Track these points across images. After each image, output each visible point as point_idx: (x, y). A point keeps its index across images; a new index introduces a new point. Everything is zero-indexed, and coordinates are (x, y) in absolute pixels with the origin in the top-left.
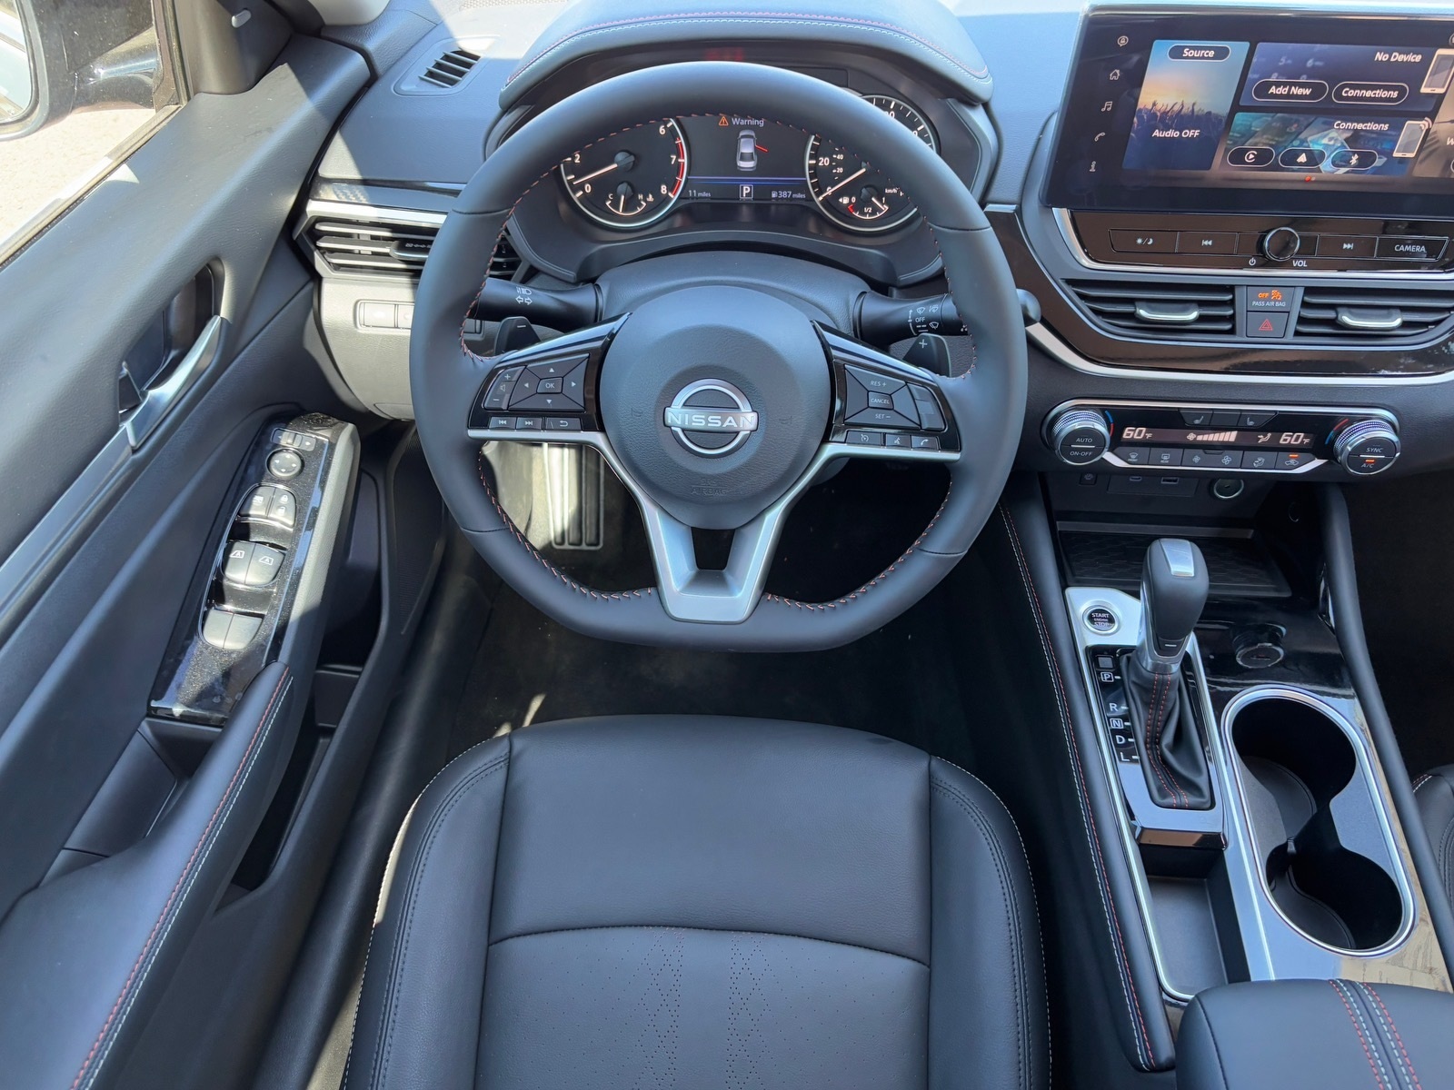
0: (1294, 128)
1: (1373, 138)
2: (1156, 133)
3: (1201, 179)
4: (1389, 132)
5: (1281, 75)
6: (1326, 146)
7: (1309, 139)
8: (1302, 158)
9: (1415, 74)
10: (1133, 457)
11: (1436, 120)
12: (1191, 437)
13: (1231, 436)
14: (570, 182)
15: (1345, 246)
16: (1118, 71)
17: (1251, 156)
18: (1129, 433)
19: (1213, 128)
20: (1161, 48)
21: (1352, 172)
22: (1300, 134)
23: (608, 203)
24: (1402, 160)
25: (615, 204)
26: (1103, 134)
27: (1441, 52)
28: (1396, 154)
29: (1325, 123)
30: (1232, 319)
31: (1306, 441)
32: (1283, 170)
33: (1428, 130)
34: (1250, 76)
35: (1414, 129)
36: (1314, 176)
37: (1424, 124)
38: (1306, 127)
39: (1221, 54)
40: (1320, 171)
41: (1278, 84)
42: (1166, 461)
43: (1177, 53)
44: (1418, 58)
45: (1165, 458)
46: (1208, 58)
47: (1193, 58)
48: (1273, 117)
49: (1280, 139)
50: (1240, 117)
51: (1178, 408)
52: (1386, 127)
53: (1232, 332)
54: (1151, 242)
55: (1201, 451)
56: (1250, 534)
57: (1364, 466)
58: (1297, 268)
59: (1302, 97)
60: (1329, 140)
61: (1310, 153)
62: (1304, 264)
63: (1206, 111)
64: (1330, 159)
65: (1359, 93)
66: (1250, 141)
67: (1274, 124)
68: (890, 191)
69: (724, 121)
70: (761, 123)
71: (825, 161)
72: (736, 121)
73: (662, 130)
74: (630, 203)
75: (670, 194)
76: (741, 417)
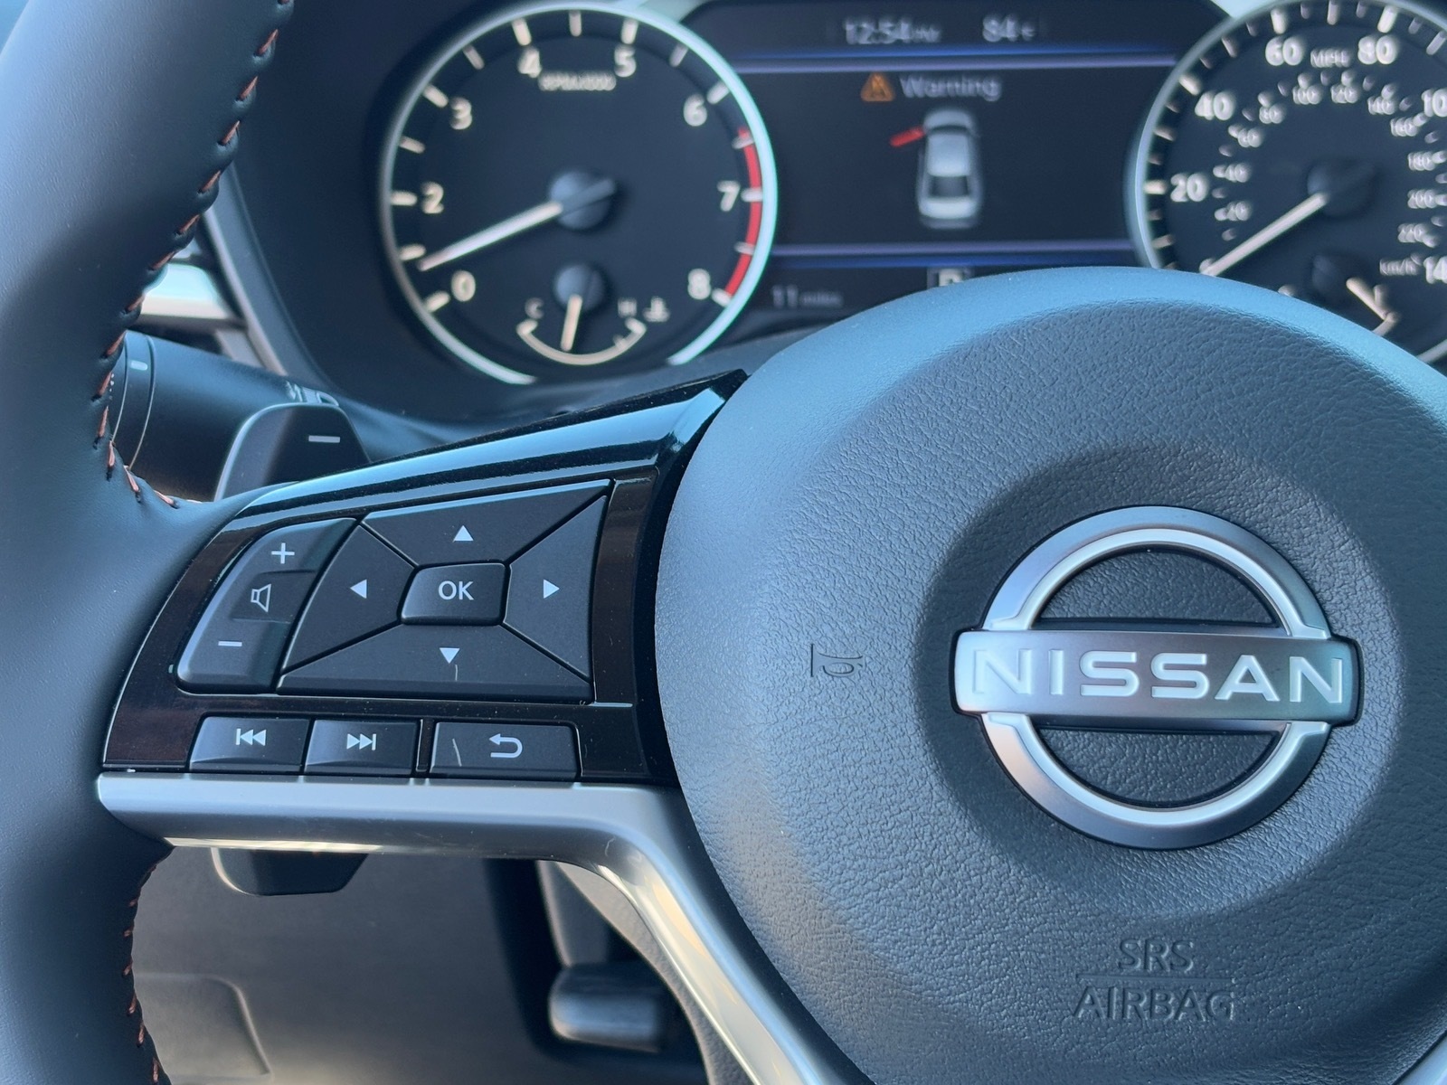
14: (411, 266)
23: (528, 324)
25: (549, 331)
68: (1396, 269)
69: (878, 89)
70: (992, 90)
71: (1189, 188)
72: (913, 88)
73: (695, 113)
74: (598, 325)
75: (721, 296)
76: (1300, 667)
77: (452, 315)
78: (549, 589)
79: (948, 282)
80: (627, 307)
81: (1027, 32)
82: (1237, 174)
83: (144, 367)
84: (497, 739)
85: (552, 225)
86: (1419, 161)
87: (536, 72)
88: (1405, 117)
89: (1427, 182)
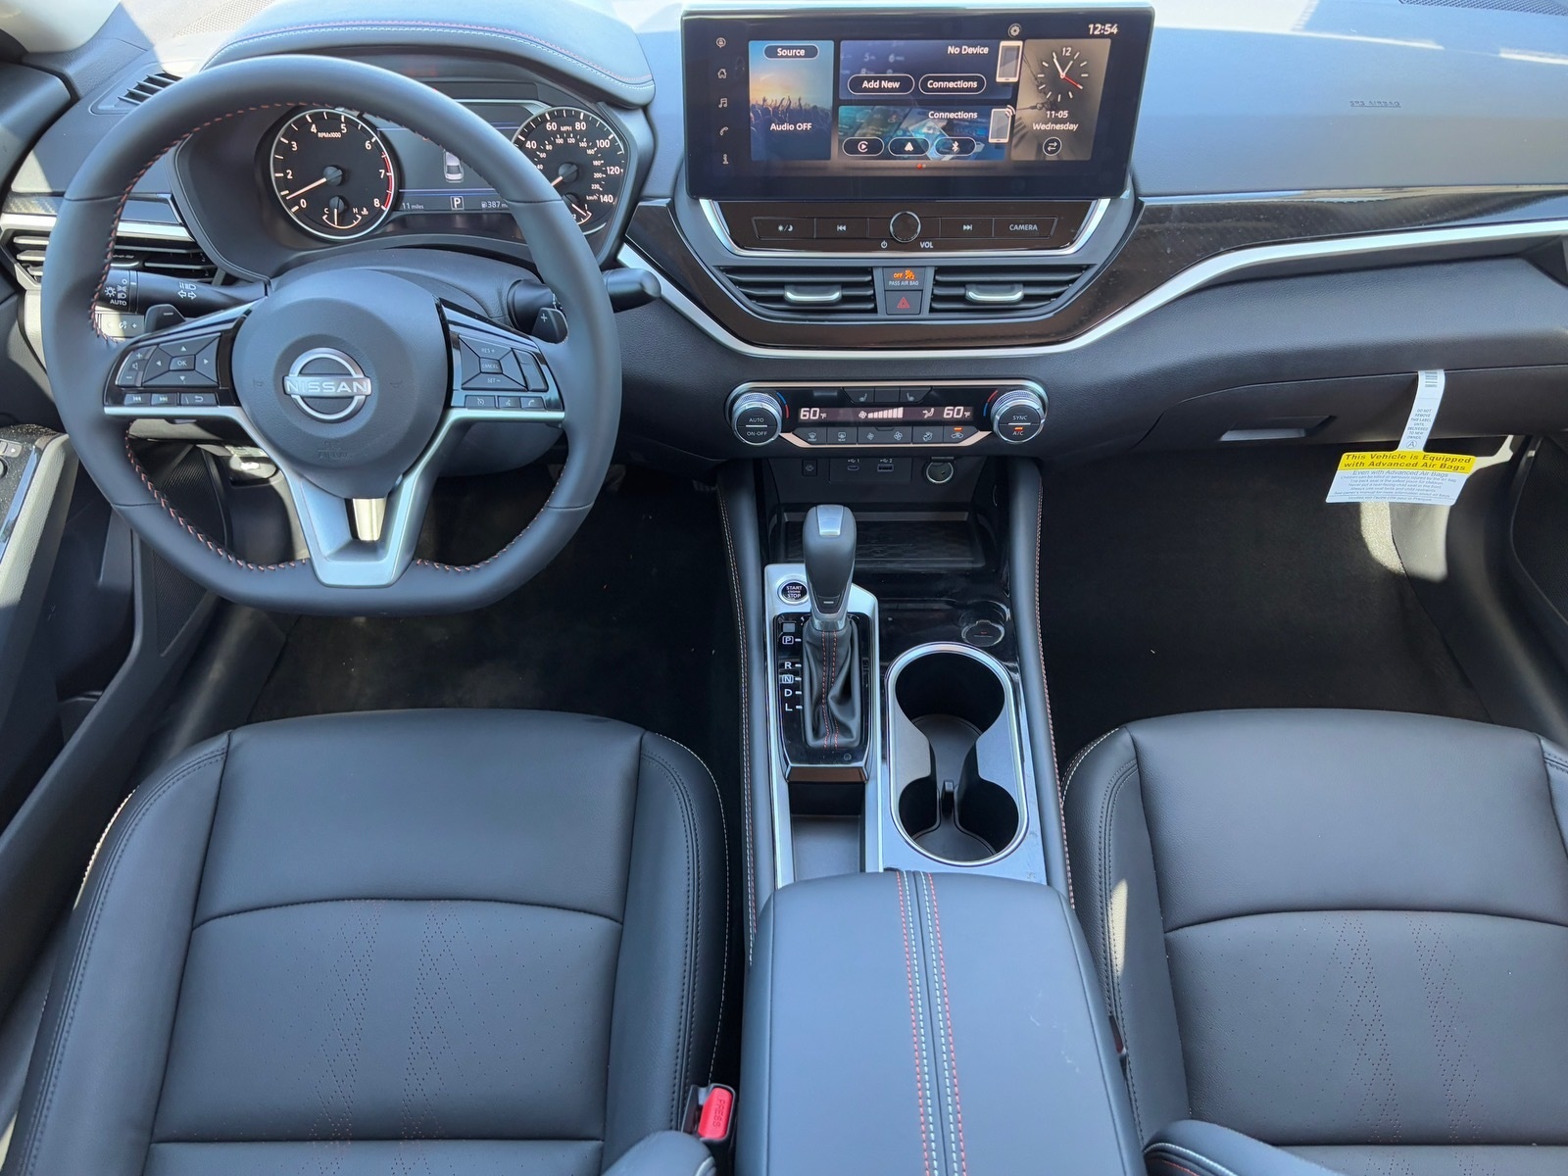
0: (894, 119)
1: (967, 127)
2: (773, 127)
3: (825, 168)
4: (979, 120)
5: (869, 70)
6: (927, 135)
7: (910, 129)
8: (909, 147)
9: (988, 65)
10: (812, 437)
11: (1018, 108)
12: (862, 415)
13: (897, 413)
14: (284, 197)
15: (965, 227)
16: (724, 71)
17: (863, 147)
18: (805, 414)
19: (825, 121)
20: (756, 49)
21: (957, 158)
22: (901, 124)
23: (324, 217)
24: (998, 146)
25: (331, 218)
26: (726, 129)
27: (1003, 44)
28: (991, 141)
29: (919, 113)
30: (872, 299)
31: (967, 414)
32: (895, 158)
33: (1013, 117)
34: (843, 72)
35: (1000, 116)
36: (924, 164)
37: (1008, 111)
38: (905, 117)
39: (811, 52)
40: (927, 158)
41: (869, 79)
42: (842, 440)
43: (771, 53)
44: (986, 50)
45: (842, 437)
46: (800, 57)
47: (787, 56)
48: (872, 109)
49: (885, 130)
50: (843, 110)
51: (843, 388)
52: (975, 115)
53: (874, 310)
54: (791, 229)
55: (873, 428)
56: (965, 516)
57: (1015, 433)
58: (925, 250)
59: (893, 90)
60: (928, 128)
61: (914, 142)
62: (930, 245)
63: (812, 105)
64: (934, 147)
65: (943, 84)
66: (858, 132)
67: (875, 116)
68: (591, 198)
73: (367, 146)
74: (345, 217)
75: (383, 207)
76: (355, 384)
77: (300, 213)
78: (206, 361)
79: (457, 201)
80: (355, 210)
83: (135, 284)
84: (197, 397)
85: (327, 183)
86: (596, 163)
87: (315, 131)
88: (591, 148)
89: (599, 169)
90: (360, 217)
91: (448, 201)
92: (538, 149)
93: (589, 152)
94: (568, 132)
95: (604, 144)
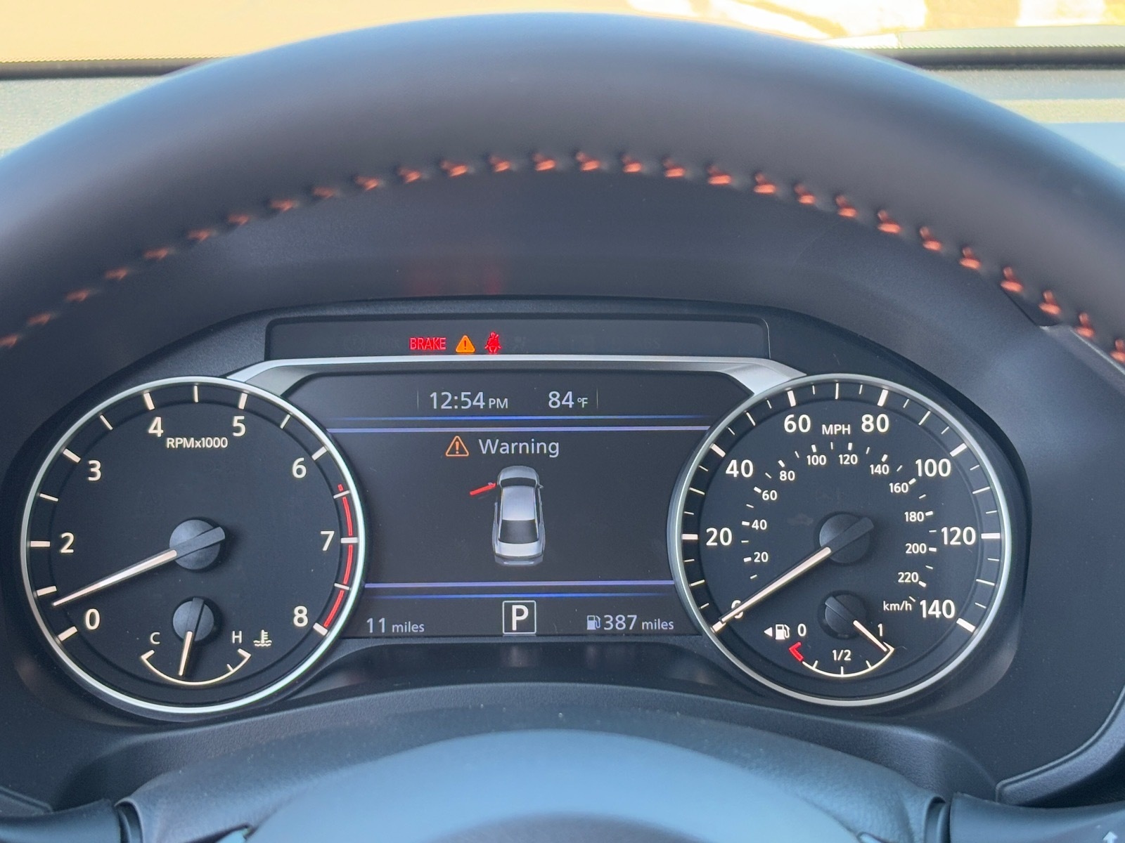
14: (44, 602)
23: (146, 657)
25: (166, 659)
68: (895, 606)
69: (457, 448)
70: (554, 450)
71: (720, 537)
72: (487, 447)
73: (298, 469)
74: (208, 654)
75: (317, 627)
77: (80, 645)
79: (519, 612)
80: (236, 637)
81: (583, 401)
82: (760, 525)
85: (171, 564)
86: (913, 517)
87: (159, 432)
88: (901, 479)
89: (918, 532)
90: (247, 656)
91: (493, 611)
92: (758, 479)
93: (896, 488)
94: (841, 440)
95: (934, 468)
